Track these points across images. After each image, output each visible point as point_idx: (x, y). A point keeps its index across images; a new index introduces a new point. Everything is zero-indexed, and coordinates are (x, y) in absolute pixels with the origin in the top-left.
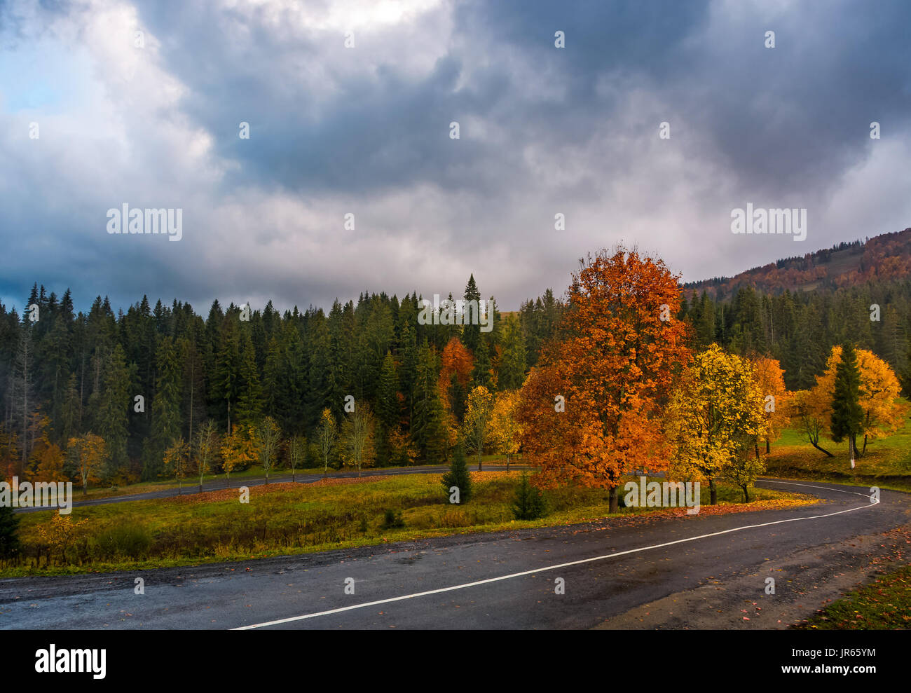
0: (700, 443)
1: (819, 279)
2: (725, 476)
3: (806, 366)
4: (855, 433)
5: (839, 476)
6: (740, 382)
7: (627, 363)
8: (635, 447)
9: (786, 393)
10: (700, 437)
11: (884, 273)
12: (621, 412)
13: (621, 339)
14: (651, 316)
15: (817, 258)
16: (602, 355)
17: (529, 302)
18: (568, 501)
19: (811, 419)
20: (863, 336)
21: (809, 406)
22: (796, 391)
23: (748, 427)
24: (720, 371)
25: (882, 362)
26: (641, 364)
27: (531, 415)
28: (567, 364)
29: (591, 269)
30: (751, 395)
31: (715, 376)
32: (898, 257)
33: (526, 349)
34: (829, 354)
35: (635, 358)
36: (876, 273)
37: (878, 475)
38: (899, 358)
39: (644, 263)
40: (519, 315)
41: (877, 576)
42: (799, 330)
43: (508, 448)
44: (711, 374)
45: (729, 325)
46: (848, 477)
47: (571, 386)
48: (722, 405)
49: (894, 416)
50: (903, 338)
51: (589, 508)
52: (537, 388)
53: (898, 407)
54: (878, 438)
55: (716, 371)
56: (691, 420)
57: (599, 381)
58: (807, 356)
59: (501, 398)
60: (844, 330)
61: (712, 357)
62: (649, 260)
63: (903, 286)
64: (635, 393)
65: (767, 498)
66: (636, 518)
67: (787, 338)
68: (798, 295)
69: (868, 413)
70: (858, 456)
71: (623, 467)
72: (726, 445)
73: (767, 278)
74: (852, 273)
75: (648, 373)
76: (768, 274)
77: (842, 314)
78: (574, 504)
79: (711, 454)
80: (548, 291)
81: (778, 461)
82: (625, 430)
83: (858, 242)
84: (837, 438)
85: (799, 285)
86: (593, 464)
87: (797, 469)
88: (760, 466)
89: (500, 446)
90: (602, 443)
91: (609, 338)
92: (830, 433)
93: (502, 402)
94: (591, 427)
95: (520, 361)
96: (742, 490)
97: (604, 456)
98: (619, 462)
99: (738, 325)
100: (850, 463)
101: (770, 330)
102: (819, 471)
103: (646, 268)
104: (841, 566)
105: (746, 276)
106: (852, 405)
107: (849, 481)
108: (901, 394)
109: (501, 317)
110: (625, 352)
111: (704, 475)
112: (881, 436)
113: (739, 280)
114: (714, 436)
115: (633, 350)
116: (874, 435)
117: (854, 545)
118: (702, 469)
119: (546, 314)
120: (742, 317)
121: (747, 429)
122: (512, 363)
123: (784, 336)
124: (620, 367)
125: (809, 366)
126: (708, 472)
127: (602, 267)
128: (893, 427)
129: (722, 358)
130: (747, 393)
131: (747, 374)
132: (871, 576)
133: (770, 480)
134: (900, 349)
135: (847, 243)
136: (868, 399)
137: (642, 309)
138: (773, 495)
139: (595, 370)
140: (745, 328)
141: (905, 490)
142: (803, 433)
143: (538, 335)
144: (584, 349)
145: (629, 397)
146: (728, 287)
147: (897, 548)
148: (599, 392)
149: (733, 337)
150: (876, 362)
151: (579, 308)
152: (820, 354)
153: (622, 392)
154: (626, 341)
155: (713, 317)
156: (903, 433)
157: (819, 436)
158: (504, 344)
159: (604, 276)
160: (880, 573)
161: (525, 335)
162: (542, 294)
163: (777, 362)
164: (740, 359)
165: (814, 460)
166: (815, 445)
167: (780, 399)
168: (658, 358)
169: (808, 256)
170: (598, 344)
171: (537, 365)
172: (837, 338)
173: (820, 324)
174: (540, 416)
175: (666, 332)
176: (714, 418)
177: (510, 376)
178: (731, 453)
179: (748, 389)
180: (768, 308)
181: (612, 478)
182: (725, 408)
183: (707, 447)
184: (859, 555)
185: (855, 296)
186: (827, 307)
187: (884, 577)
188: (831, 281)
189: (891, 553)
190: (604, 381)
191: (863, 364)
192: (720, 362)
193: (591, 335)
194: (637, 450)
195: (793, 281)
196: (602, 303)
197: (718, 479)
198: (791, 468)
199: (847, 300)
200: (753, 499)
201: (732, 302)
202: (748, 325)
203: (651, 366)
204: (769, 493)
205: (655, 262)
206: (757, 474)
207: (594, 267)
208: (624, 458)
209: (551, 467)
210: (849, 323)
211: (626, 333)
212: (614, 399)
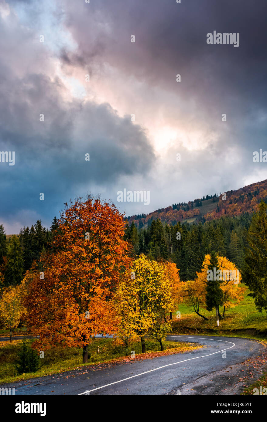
0: (135, 315)
1: (195, 216)
2: (149, 335)
3: (190, 266)
4: (219, 305)
5: (211, 331)
6: (158, 277)
7: (93, 267)
8: (98, 319)
9: (180, 282)
10: (135, 311)
11: (229, 213)
12: (90, 298)
13: (90, 252)
14: (108, 238)
15: (194, 204)
16: (79, 262)
17: (26, 228)
18: (51, 357)
19: (195, 297)
20: (220, 248)
21: (194, 290)
22: (186, 281)
23: (162, 304)
24: (146, 270)
25: (231, 263)
26: (102, 267)
27: (34, 302)
28: (57, 268)
29: (72, 209)
30: (164, 285)
31: (143, 274)
32: (236, 204)
33: (23, 258)
34: (203, 259)
35: (98, 264)
36: (225, 213)
37: (232, 329)
38: (239, 261)
39: (104, 206)
40: (18, 236)
41: (243, 388)
42: (186, 245)
43: (11, 324)
44: (141, 272)
45: (147, 243)
46: (216, 331)
47: (59, 282)
48: (147, 291)
49: (238, 294)
50: (241, 249)
51: (65, 361)
52: (38, 284)
53: (240, 289)
54: (231, 308)
55: (144, 270)
56: (130, 301)
57: (77, 279)
58: (190, 261)
59: (7, 291)
60: (210, 245)
61: (141, 262)
62: (107, 204)
63: (239, 220)
64: (98, 285)
65: (173, 347)
66: (102, 365)
67: (179, 250)
68: (185, 225)
69: (225, 293)
70: (221, 318)
71: (91, 332)
72: (150, 315)
73: (167, 215)
74: (213, 212)
75: (106, 273)
76: (168, 213)
77: (209, 236)
78: (56, 359)
79: (142, 321)
80: (38, 222)
81: (177, 323)
82: (93, 309)
83: (215, 196)
84: (209, 309)
85: (185, 219)
86: (73, 332)
87: (188, 328)
88: (169, 327)
89: (6, 324)
90: (78, 318)
91: (83, 252)
92: (206, 305)
93: (8, 294)
94: (72, 308)
95: (20, 266)
96: (159, 343)
97: (80, 326)
98: (89, 329)
99: (152, 243)
100: (217, 323)
101: (170, 246)
102: (200, 328)
103: (105, 209)
104: (224, 385)
105: (156, 214)
106: (217, 288)
107: (217, 334)
108: (241, 281)
109: (7, 238)
110: (92, 261)
111: (138, 334)
112: (233, 306)
113: (151, 216)
114: (143, 310)
115: (97, 259)
116: (229, 306)
117: (228, 371)
118: (137, 331)
119: (37, 236)
120: (154, 238)
121: (162, 305)
122: (14, 267)
123: (178, 249)
124: (90, 270)
125: (192, 266)
126: (140, 333)
127: (78, 208)
128: (238, 301)
129: (147, 263)
130: (161, 283)
131: (161, 272)
132: (240, 389)
133: (174, 335)
134: (239, 256)
135: (210, 196)
136: (225, 285)
137: (102, 234)
138: (176, 345)
139: (74, 272)
140: (156, 244)
141: (246, 337)
142: (191, 306)
143: (31, 249)
144: (67, 259)
145: (95, 288)
146: (145, 221)
147: (250, 371)
148: (76, 285)
149: (149, 250)
150: (228, 263)
151: (64, 233)
152: (198, 259)
153: (91, 285)
154: (93, 254)
155: (138, 237)
156: (243, 304)
157: (199, 308)
158: (9, 255)
159: (79, 214)
160: (245, 387)
161: (23, 250)
162: (35, 224)
163: (175, 264)
164: (157, 263)
165: (197, 322)
166: (197, 313)
167: (177, 286)
168: (112, 264)
169: (189, 203)
170: (77, 255)
171: (31, 269)
172: (206, 250)
173: (197, 242)
174: (39, 302)
175: (117, 248)
176: (143, 299)
177: (13, 276)
178: (153, 320)
179: (162, 281)
180: (168, 232)
181: (84, 340)
182: (149, 293)
183: (139, 317)
184: (232, 377)
185: (215, 226)
186: (201, 232)
187: (247, 389)
188: (202, 217)
189: (248, 374)
190: (80, 278)
191: (222, 264)
192: (146, 265)
193: (72, 250)
194: (100, 321)
195: (181, 217)
196: (79, 230)
197: (146, 337)
198: (185, 328)
199: (211, 228)
200: (166, 348)
201: (148, 229)
202: (158, 242)
203: (108, 268)
204: (174, 344)
205: (110, 205)
206: (168, 332)
207: (74, 208)
208: (92, 327)
209: (46, 335)
210: (212, 241)
211: (93, 248)
212: (85, 289)
